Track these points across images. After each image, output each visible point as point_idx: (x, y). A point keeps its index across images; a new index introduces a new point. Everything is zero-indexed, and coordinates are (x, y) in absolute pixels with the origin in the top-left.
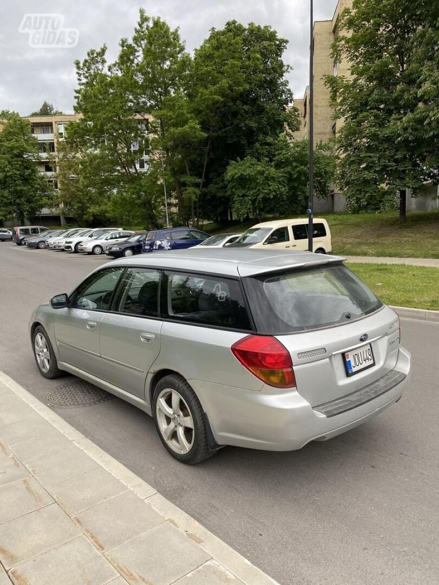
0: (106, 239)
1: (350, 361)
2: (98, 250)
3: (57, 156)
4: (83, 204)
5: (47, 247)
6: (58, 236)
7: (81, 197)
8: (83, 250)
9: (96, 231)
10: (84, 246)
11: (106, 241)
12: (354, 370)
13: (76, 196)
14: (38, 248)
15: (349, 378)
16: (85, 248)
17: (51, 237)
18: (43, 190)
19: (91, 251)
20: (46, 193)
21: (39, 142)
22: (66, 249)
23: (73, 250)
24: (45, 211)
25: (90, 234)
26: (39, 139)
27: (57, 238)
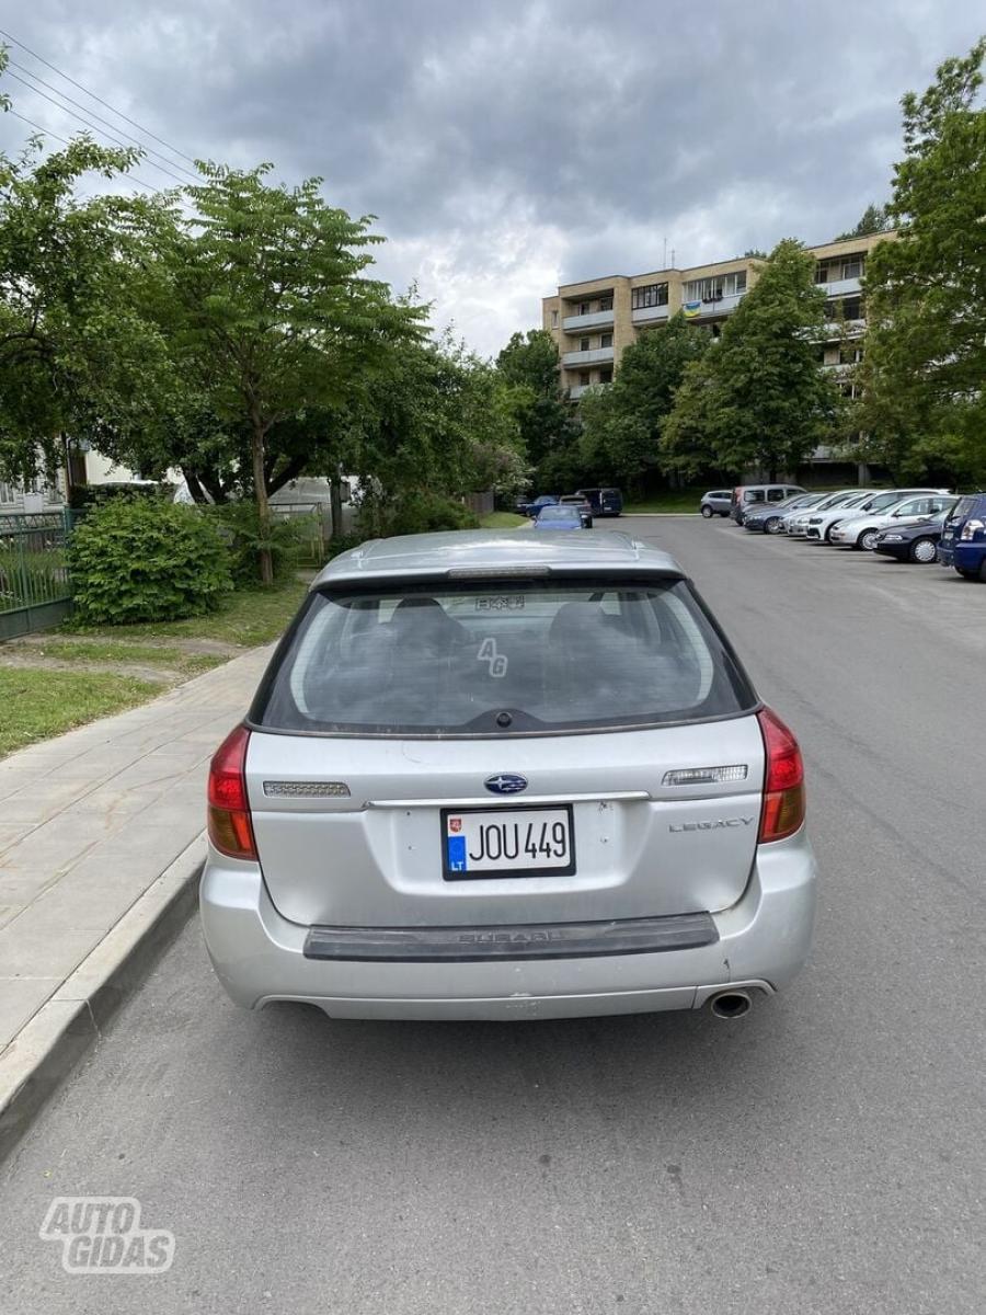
0: (895, 516)
1: (462, 840)
2: (868, 540)
3: (860, 326)
4: (903, 434)
5: (782, 531)
6: (808, 507)
7: (901, 417)
8: (837, 539)
9: (880, 496)
10: (841, 530)
11: (894, 519)
12: (471, 866)
13: (889, 416)
14: (766, 532)
15: (446, 883)
16: (843, 535)
17: (795, 508)
18: (825, 406)
19: (855, 541)
20: (831, 412)
21: (830, 299)
22: (809, 536)
23: (822, 537)
24: (821, 452)
25: (865, 503)
26: (829, 294)
27: (802, 512)
